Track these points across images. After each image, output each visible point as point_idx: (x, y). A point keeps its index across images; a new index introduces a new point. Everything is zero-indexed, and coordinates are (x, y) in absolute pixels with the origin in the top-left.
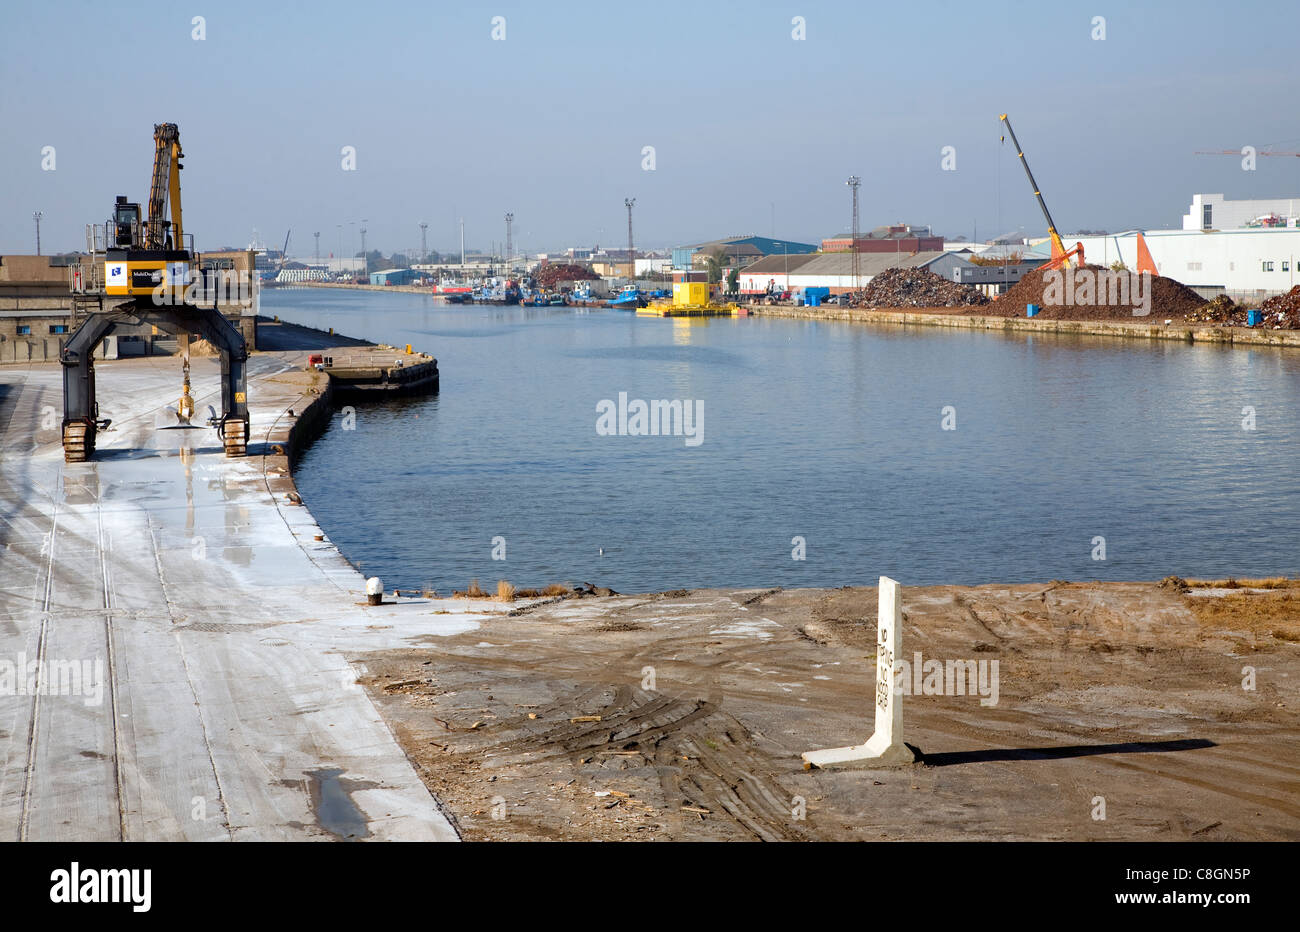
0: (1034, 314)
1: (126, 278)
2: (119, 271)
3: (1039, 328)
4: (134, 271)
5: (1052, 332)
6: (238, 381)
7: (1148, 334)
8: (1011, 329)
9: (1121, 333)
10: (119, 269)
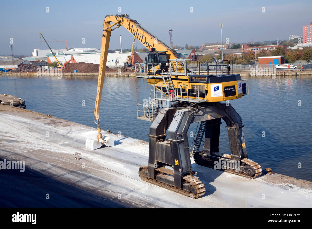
0: (76, 72)
1: (222, 92)
2: (218, 88)
3: (81, 75)
4: (225, 88)
5: (85, 76)
6: (241, 137)
7: (115, 75)
8: (73, 76)
9: (107, 75)
10: (218, 87)
